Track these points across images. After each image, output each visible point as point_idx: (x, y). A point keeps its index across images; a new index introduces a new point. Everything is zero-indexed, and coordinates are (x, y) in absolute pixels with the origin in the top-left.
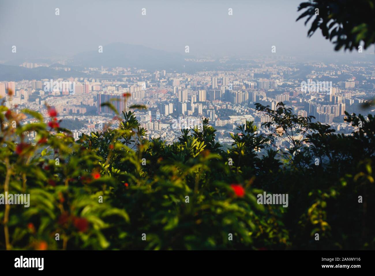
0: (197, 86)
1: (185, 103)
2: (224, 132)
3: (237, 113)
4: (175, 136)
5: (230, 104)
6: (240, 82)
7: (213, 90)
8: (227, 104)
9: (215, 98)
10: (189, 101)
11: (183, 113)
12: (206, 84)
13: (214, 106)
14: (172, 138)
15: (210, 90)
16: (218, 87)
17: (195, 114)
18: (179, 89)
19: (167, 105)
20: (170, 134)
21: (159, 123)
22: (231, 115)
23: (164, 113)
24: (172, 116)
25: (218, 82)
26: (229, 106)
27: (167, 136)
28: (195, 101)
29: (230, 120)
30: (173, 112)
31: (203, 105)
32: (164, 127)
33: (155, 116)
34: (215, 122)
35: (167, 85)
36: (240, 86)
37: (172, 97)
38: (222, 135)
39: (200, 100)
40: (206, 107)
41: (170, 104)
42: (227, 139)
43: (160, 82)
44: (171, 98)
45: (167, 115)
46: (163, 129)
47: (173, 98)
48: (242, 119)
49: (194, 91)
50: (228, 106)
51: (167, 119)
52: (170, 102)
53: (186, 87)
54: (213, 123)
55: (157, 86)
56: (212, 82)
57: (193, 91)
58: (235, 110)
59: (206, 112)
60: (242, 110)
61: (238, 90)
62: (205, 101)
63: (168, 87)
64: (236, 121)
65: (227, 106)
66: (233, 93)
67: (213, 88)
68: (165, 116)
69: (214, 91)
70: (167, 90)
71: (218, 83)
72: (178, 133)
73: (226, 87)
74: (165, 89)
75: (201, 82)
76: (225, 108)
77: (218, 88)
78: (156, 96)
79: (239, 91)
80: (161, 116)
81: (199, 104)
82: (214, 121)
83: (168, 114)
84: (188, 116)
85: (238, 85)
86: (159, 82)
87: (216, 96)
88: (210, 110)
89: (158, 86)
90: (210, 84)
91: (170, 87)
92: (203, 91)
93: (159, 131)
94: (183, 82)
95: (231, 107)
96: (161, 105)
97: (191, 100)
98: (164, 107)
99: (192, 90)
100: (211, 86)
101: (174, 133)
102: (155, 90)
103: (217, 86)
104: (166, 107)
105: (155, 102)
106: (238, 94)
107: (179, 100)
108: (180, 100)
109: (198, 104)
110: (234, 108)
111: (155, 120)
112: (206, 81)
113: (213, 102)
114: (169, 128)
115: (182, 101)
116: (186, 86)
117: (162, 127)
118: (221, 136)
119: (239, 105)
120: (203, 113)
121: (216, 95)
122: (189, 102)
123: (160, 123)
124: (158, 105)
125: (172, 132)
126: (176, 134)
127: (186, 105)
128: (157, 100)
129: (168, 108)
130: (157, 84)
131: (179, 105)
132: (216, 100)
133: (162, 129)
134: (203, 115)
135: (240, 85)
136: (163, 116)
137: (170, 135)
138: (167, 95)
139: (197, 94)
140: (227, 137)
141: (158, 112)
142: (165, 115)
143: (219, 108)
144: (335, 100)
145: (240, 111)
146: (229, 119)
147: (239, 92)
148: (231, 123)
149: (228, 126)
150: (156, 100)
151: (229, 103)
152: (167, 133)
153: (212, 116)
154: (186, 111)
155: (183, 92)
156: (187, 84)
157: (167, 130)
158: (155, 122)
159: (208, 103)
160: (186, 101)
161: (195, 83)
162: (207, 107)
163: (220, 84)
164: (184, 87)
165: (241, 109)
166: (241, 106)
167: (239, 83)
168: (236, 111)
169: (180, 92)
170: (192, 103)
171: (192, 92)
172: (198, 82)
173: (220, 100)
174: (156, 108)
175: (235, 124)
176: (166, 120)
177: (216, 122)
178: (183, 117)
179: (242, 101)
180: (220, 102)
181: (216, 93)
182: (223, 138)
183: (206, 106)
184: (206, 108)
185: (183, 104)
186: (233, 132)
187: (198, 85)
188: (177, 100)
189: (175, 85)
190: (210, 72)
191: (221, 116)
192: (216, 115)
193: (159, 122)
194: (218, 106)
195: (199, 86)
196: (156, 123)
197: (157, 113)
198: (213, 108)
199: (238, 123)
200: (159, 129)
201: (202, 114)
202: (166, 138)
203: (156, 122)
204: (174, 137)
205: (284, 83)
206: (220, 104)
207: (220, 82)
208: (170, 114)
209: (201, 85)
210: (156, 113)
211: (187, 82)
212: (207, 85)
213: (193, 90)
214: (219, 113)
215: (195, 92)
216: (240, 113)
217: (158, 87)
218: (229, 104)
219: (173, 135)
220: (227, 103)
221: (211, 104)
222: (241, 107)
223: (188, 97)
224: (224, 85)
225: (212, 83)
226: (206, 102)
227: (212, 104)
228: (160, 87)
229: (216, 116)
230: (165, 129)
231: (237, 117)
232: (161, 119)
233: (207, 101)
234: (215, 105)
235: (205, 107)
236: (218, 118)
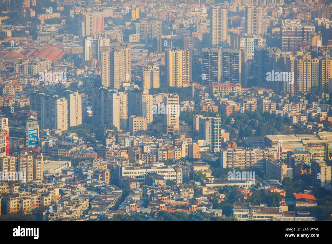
1: (122, 94)
2: (253, 188)
3: (295, 126)
4: (91, 200)
5: (270, 95)
6: (303, 22)
7: (215, 50)
8: (259, 96)
9: (223, 77)
10: (136, 86)
11: (117, 123)
12: (192, 29)
13: (217, 102)
14: (79, 208)
15: (204, 50)
16: (232, 43)
17: (155, 127)
18: (101, 45)
19: (64, 99)
20: (74, 194)
21: (35, 158)
22: (273, 134)
23: (52, 125)
24: (79, 136)
25: (231, 23)
26: (266, 101)
27: (62, 202)
28: (156, 85)
29: (270, 149)
30: (84, 120)
31: (181, 99)
32: (52, 172)
33: (23, 134)
34: (220, 154)
35: (60, 31)
36: (303, 35)
37: (79, 72)
38: (245, 198)
39: (171, 84)
40: (190, 104)
41: (71, 96)
42: (263, 211)
43: (39, 22)
44: (76, 77)
45: (63, 132)
46: (49, 179)
47: (81, 75)
48: (310, 145)
49: (152, 54)
50: (265, 101)
51: (65, 143)
52: (74, 87)
53: (126, 39)
54: (214, 159)
55: (27, 35)
56: (211, 23)
58: (287, 114)
59: (191, 123)
60: (310, 114)
61: (299, 50)
62: (187, 86)
63: (66, 39)
64: (292, 153)
65: (259, 102)
66: (282, 59)
67: (215, 41)
68: (57, 136)
69: (217, 54)
70: (62, 47)
71: (229, 26)
72: (98, 190)
73: (256, 41)
75: (173, 21)
76: (254, 109)
77: (229, 43)
78: (26, 67)
79: (300, 53)
80: (43, 134)
81: (170, 97)
82: (217, 150)
83: (66, 129)
84: (131, 134)
85: (296, 33)
86: (36, 21)
87: (223, 70)
88: (205, 114)
89: (31, 34)
90: (203, 28)
91: (71, 38)
92: (180, 53)
93: (35, 186)
94: (116, 22)
95: (274, 105)
96: (43, 100)
97: (143, 81)
98: (54, 106)
99: (145, 48)
100: (207, 38)
101: (84, 189)
102: (21, 49)
103: (226, 38)
104: (61, 105)
105: (24, 89)
106: (296, 63)
107: (103, 83)
108: (106, 83)
109: (167, 95)
110: (285, 108)
111: (21, 146)
112: (191, 22)
113: (214, 89)
114: (69, 173)
115: (112, 85)
116: (126, 34)
117: (47, 172)
118: (242, 199)
119: (301, 100)
120: (180, 124)
121: (223, 66)
122: (136, 89)
123: (40, 158)
124: (32, 100)
125: (81, 188)
126: (94, 194)
127: (124, 97)
128: (29, 83)
129: (66, 110)
130: (28, 29)
131: (103, 98)
132: (223, 81)
133: (45, 178)
134: (182, 132)
135: (302, 33)
136: (48, 133)
137: (73, 197)
138: (62, 64)
139: (162, 63)
140: (262, 206)
141: (35, 120)
142: (57, 132)
143: (234, 107)
145: (304, 118)
146: (269, 144)
147: (299, 57)
148: (276, 157)
149: (264, 168)
150: (26, 83)
151: (268, 91)
152: (61, 191)
153: (213, 136)
154: (125, 116)
155: (117, 56)
156: (129, 28)
157: (64, 179)
158: (21, 155)
159: (198, 91)
160: (127, 85)
161: (156, 25)
162: (195, 107)
163: (237, 31)
164: (120, 39)
165: (308, 111)
166: (306, 102)
167: (300, 26)
168: (292, 118)
169: (105, 57)
170: (146, 91)
171: (147, 57)
172: (164, 23)
173: (237, 82)
174: (26, 108)
175: (290, 161)
176: (60, 146)
177: (225, 154)
178: (117, 137)
179: (309, 86)
180: (238, 89)
181: (223, 58)
182: (249, 208)
183: (193, 103)
184: (191, 109)
185: (115, 95)
186: (280, 187)
187: (165, 32)
188: (97, 81)
189: (88, 33)
191: (241, 136)
192: (223, 131)
193: (34, 154)
194: (232, 103)
195: (169, 37)
196: (26, 157)
197: (28, 123)
198: (216, 109)
199: (297, 157)
200: (34, 178)
201: (177, 126)
202: (60, 209)
203: (26, 153)
204: (85, 204)
206: (236, 95)
207: (236, 24)
208: (71, 129)
209: (174, 32)
210: (24, 125)
211: (128, 23)
212: (195, 34)
213: (147, 50)
214: (234, 126)
215: (155, 57)
216: (305, 127)
217: (30, 38)
218: (266, 94)
219: (84, 196)
220: (261, 92)
221: (207, 94)
222: (308, 107)
223: (132, 72)
224: (249, 32)
225: (211, 27)
226: (190, 88)
227: (211, 96)
229: (225, 136)
230: (57, 179)
231: (293, 138)
232: (43, 143)
233: (194, 84)
234: (222, 100)
235: (189, 105)
236: (230, 142)
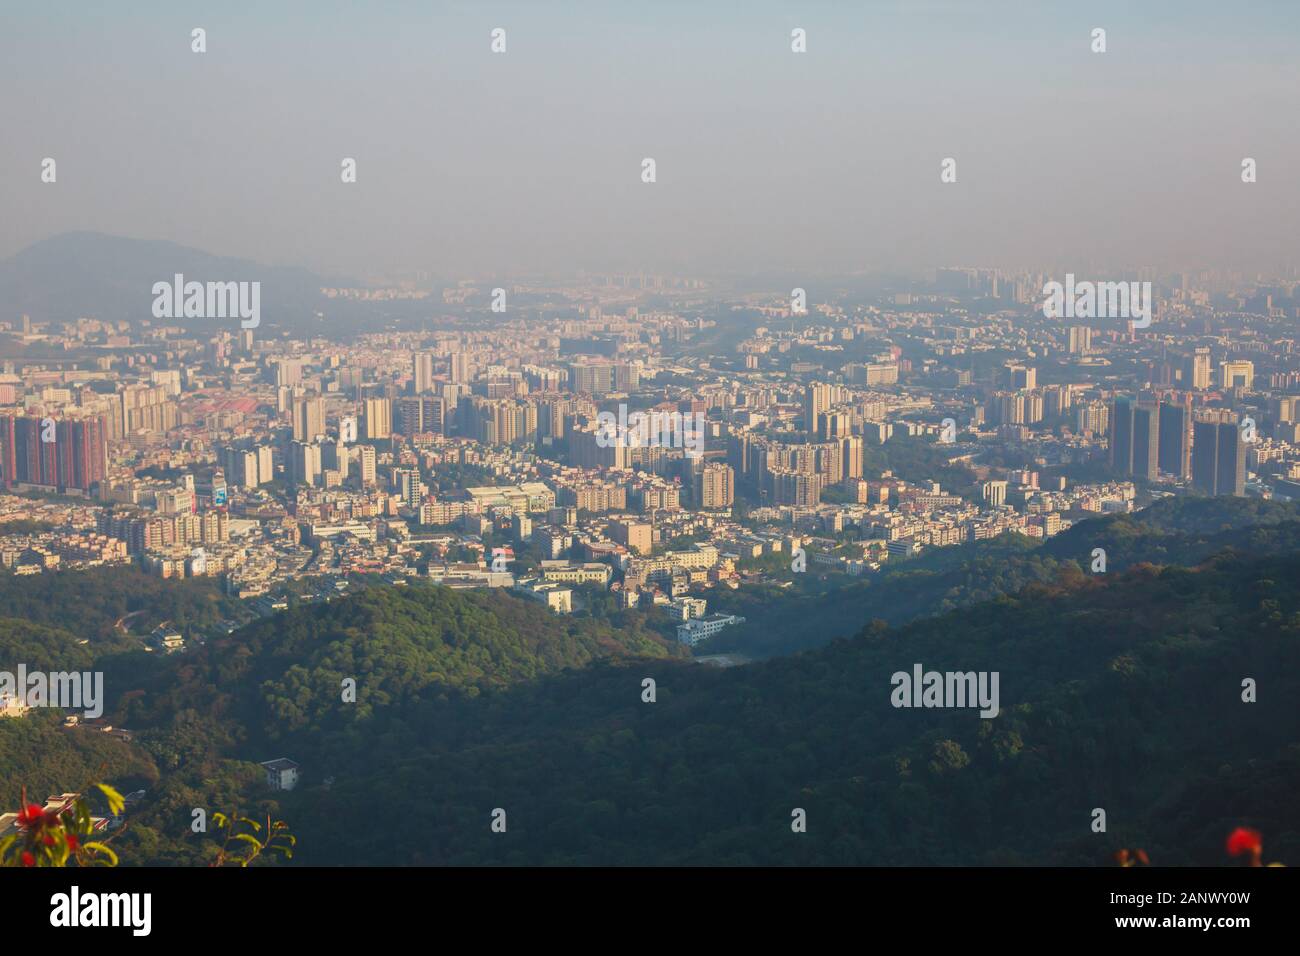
0: (362, 385)
1: (315, 447)
2: (450, 545)
3: (497, 478)
4: (278, 561)
5: (474, 445)
6: (511, 368)
7: (414, 399)
8: (462, 447)
9: (424, 427)
10: (330, 439)
11: (309, 479)
12: (395, 376)
13: (416, 453)
14: (266, 570)
15: (404, 399)
16: (436, 389)
17: (350, 482)
18: (296, 395)
19: (252, 453)
20: (260, 554)
21: (220, 518)
22: (475, 486)
23: (241, 482)
24: (269, 493)
25: (436, 369)
26: (469, 452)
27: (247, 564)
29: (470, 503)
30: (274, 476)
31: (378, 452)
32: (239, 532)
33: (209, 492)
34: (417, 509)
35: (255, 381)
36: (509, 382)
37: (272, 425)
38: (442, 555)
39: (370, 435)
40: (389, 457)
41: (261, 450)
42: (460, 568)
43: (233, 372)
44: (268, 429)
45: (253, 490)
46: (236, 539)
47: (274, 427)
48: (512, 497)
49: (350, 404)
50: (467, 452)
51: (253, 500)
52: (265, 442)
53: (324, 388)
54: (412, 515)
55: (220, 386)
56: (414, 369)
57: (348, 401)
58: (489, 465)
59: (389, 477)
60: (514, 465)
61: (503, 397)
62: (386, 437)
63: (261, 389)
64: (493, 506)
65: (462, 453)
66: (485, 408)
67: (418, 390)
68: (246, 493)
69: (418, 403)
70: (256, 398)
71: (434, 373)
72: (287, 551)
73: (460, 389)
74: (249, 395)
75: (375, 368)
76: (456, 460)
77: (434, 391)
78: (216, 421)
79: (504, 401)
80: (230, 492)
81: (366, 450)
82: (415, 505)
83: (255, 485)
84: (324, 491)
85: (502, 379)
86: (230, 370)
87: (424, 419)
88: (403, 467)
89: (224, 385)
90: (407, 375)
91: (266, 388)
92: (379, 403)
93: (220, 547)
94: (314, 370)
95: (477, 456)
96: (230, 455)
97: (339, 433)
98: (243, 461)
99: (343, 397)
100: (411, 385)
101: (272, 550)
102: (213, 401)
103: (430, 385)
104: (250, 460)
105: (213, 444)
106: (500, 411)
107: (295, 436)
108: (298, 436)
109: (362, 448)
110: (489, 459)
111: (208, 505)
112: (394, 368)
113: (415, 440)
114: (257, 533)
115: (305, 439)
116: (325, 383)
117: (233, 532)
118: (439, 556)
119: (505, 450)
120: (377, 478)
121: (425, 415)
122: (330, 442)
123: (225, 517)
124: (219, 455)
125: (268, 548)
126: (282, 555)
127: (317, 450)
128: (219, 437)
129: (255, 466)
130: (222, 379)
131: (294, 452)
132: (425, 431)
133: (231, 538)
134: (378, 487)
135: (509, 379)
136: (236, 491)
137: (259, 558)
138: (254, 416)
139: (361, 413)
140: (459, 562)
141: (221, 477)
142: (246, 489)
143: (434, 459)
144: (829, 426)
145: (507, 470)
146: (469, 497)
147: (503, 405)
148: (475, 511)
149: (464, 524)
150: (216, 437)
151: (471, 441)
152: (248, 553)
153: (411, 490)
154: (319, 471)
155: (310, 407)
156: (328, 377)
157: (251, 540)
158: (206, 515)
159: (398, 442)
160: (320, 438)
161: (357, 372)
162: (394, 459)
163: (442, 378)
164: (318, 388)
165: (511, 462)
166: (510, 452)
167: (507, 373)
168: (495, 469)
169: (298, 407)
170: (340, 444)
171: (346, 407)
172: (365, 371)
173: (440, 432)
174: (213, 464)
175: (490, 515)
176: (249, 504)
177: (422, 509)
178: (308, 494)
179: (514, 436)
180: (441, 439)
181: (424, 407)
182: (446, 566)
183: (391, 455)
184: (390, 461)
185: (307, 449)
186: (479, 543)
187: (366, 380)
188: (290, 433)
189: (284, 382)
190: (408, 334)
191: (441, 489)
192: (421, 485)
193: (220, 513)
194: (433, 455)
195: (368, 385)
196: (211, 516)
197: (214, 480)
198: (416, 461)
199: (498, 510)
200: (220, 539)
201: (373, 480)
202: (245, 571)
203: (211, 513)
204: (272, 566)
205: (662, 370)
206: (438, 446)
207: (441, 371)
208: (261, 486)
209: (375, 380)
210: (211, 482)
211: (327, 371)
212: (397, 382)
213: (345, 400)
214: (435, 479)
215: (353, 407)
216: (508, 478)
217: (223, 389)
218: (469, 444)
219: (271, 557)
220: (464, 442)
221: (407, 446)
222: (512, 457)
223: (327, 424)
224: (454, 379)
225: (414, 374)
226: (390, 439)
227: (412, 448)
228: (233, 389)
229: (424, 490)
230: (244, 539)
231: (494, 490)
232: (231, 502)
233: (394, 435)
234: (423, 451)
235: (386, 458)
236: (429, 496)
